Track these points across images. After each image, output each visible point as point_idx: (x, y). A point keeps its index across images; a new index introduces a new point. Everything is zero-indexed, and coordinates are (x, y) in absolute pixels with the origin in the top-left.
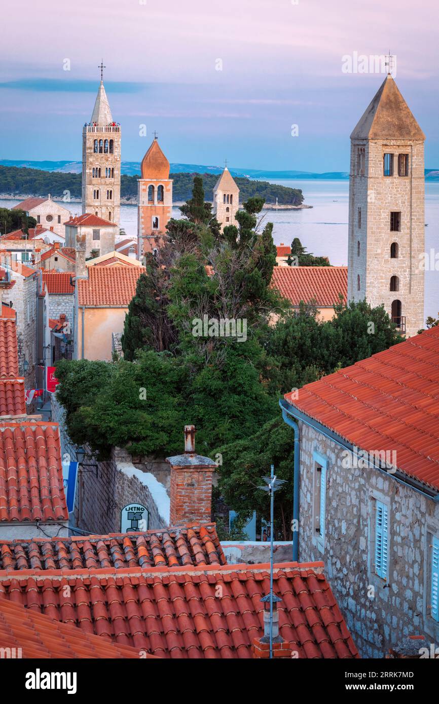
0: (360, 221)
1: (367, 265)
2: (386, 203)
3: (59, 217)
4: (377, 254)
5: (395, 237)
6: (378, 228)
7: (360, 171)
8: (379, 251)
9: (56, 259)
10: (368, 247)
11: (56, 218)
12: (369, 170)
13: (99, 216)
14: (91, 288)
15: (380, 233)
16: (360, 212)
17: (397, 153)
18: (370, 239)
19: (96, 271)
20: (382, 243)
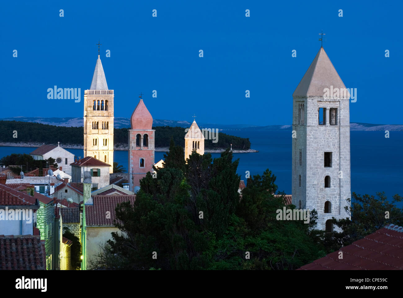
0: (301, 160)
1: (307, 193)
2: (321, 145)
3: (66, 159)
4: (314, 185)
5: (328, 172)
6: (315, 165)
7: (300, 121)
8: (316, 182)
9: (66, 191)
10: (308, 179)
11: (64, 160)
12: (308, 120)
13: (97, 158)
14: (95, 212)
15: (316, 168)
16: (301, 153)
17: (328, 108)
18: (309, 173)
19: (99, 200)
20: (318, 176)
